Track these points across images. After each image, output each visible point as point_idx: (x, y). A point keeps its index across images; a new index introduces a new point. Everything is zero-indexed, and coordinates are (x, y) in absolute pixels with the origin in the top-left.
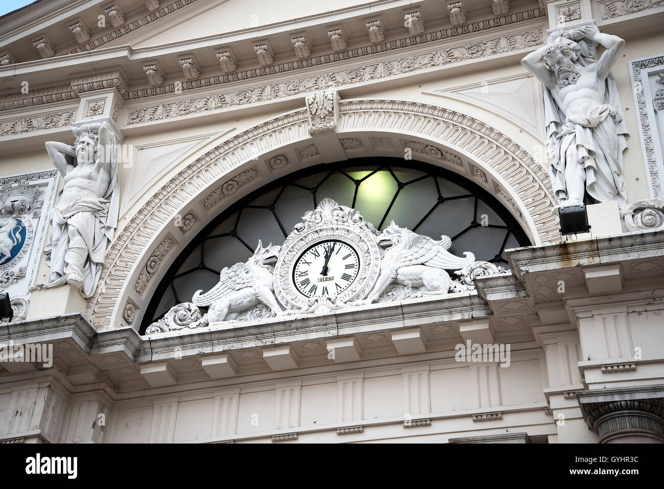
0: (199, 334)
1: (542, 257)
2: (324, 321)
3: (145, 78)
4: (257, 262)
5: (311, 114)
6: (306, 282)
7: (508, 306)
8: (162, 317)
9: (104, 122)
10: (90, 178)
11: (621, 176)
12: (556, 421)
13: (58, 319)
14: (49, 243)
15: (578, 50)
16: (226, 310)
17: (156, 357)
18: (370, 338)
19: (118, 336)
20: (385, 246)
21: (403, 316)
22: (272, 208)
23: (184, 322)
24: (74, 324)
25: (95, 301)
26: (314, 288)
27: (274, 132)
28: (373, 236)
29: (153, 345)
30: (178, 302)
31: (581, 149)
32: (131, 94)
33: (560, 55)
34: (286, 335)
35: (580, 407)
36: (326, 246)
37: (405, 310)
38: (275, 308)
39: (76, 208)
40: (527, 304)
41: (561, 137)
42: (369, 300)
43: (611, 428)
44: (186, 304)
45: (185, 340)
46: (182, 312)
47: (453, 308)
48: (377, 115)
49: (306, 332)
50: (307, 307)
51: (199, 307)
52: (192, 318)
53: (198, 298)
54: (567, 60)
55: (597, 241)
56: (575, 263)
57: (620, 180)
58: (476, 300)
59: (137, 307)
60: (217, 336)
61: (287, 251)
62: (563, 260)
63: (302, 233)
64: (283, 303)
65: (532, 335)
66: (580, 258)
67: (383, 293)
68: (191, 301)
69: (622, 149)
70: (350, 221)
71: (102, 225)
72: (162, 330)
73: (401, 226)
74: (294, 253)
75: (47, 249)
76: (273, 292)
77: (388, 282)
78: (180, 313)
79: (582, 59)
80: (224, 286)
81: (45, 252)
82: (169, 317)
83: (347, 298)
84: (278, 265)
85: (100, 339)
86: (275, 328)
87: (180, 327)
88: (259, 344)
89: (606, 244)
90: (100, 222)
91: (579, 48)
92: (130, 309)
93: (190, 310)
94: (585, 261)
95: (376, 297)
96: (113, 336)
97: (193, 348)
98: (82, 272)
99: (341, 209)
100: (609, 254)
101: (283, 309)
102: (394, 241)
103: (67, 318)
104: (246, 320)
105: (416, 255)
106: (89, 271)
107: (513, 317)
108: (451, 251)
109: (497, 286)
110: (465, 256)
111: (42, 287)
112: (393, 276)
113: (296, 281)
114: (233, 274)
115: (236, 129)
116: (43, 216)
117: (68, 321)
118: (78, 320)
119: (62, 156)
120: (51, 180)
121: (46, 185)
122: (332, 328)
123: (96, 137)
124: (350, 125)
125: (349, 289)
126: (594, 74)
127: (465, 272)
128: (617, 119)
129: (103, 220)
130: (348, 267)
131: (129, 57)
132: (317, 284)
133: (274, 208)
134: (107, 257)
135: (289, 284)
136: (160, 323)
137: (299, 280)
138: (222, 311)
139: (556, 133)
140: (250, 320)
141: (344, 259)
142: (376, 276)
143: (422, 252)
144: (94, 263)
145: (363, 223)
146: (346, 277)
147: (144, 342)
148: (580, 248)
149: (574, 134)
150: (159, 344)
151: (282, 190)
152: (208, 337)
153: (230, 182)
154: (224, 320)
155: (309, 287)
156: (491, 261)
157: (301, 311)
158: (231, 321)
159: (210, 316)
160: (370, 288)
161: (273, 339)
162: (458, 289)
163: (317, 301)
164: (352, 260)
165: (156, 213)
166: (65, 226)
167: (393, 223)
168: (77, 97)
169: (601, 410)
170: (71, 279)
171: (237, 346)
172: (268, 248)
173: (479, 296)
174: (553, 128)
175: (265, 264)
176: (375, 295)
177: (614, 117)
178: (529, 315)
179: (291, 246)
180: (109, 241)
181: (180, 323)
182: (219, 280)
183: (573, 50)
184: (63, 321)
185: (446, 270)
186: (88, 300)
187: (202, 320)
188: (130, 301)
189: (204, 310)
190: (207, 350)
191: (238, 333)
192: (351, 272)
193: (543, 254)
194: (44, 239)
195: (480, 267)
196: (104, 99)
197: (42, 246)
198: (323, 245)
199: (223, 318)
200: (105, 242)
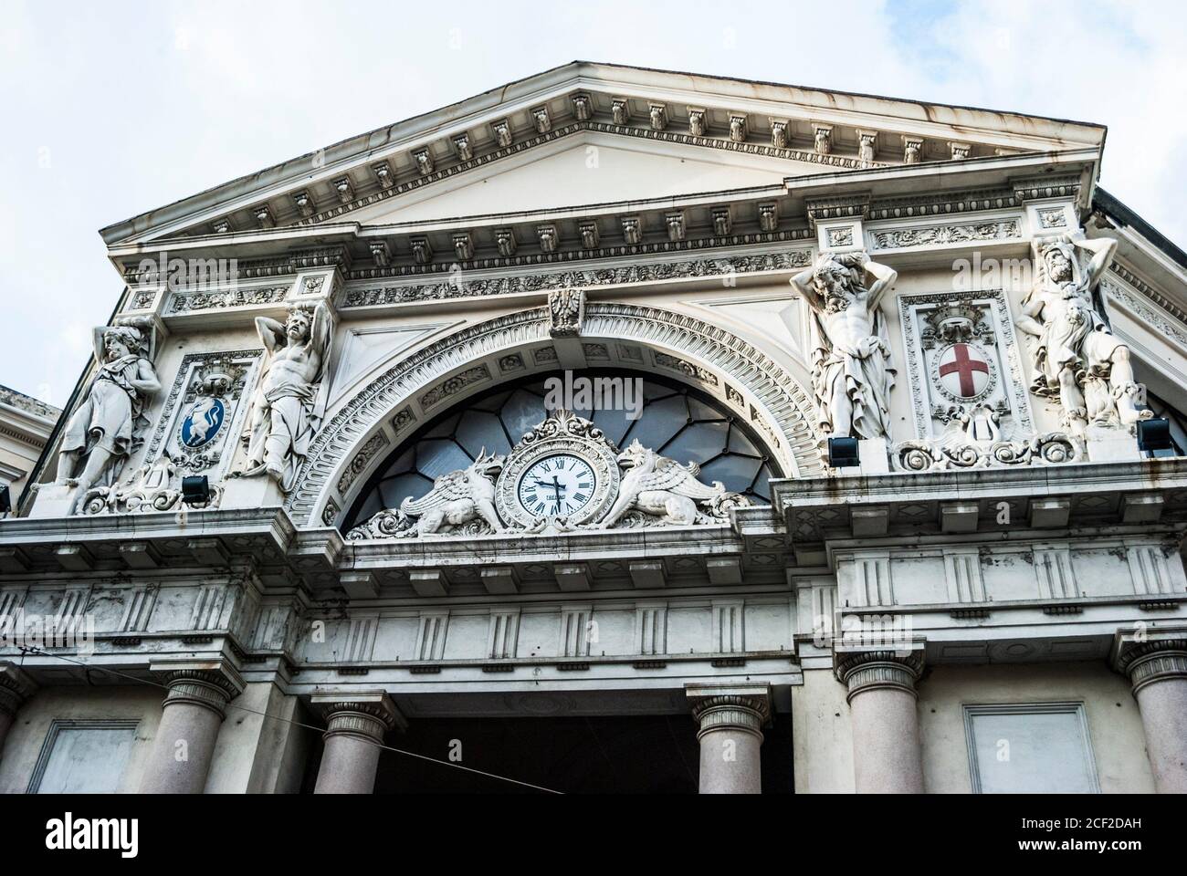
0: (410, 545)
1: (808, 491)
2: (554, 543)
3: (370, 257)
4: (478, 471)
5: (553, 313)
6: (533, 498)
7: (764, 543)
8: (365, 522)
9: (322, 301)
10: (298, 360)
11: (887, 414)
12: (803, 670)
13: (257, 510)
14: (248, 428)
15: (850, 276)
16: (439, 522)
17: (358, 565)
18: (604, 566)
19: (319, 536)
20: (624, 467)
21: (645, 545)
22: (498, 414)
23: (391, 531)
24: (273, 518)
25: (292, 497)
26: (542, 506)
27: (510, 329)
28: (612, 454)
29: (357, 551)
30: (383, 508)
31: (849, 379)
32: (352, 274)
33: (832, 279)
34: (509, 554)
35: (833, 657)
36: (558, 461)
37: (647, 538)
38: (495, 524)
39: (281, 391)
40: (783, 542)
41: (828, 366)
42: (603, 525)
43: (863, 680)
44: (394, 511)
45: (394, 550)
46: (388, 520)
47: (702, 540)
48: (627, 323)
49: (533, 553)
50: (532, 526)
51: (409, 516)
52: (400, 526)
53: (408, 505)
54: (837, 285)
55: (868, 478)
56: (841, 500)
57: (886, 418)
58: (728, 534)
59: (338, 510)
60: (431, 548)
61: (513, 462)
62: (830, 496)
63: (532, 443)
64: (505, 520)
65: (785, 576)
66: (848, 495)
67: (619, 519)
68: (399, 508)
69: (889, 386)
70: (587, 435)
71: (308, 414)
72: (365, 537)
73: (646, 447)
74: (522, 465)
75: (245, 435)
76: (494, 506)
77: (627, 507)
78: (387, 519)
79: (852, 287)
80: (438, 494)
81: (242, 437)
82: (374, 523)
83: (580, 521)
84: (503, 476)
85: (299, 538)
86: (497, 545)
87: (385, 535)
88: (478, 561)
89: (876, 482)
90: (307, 411)
91: (849, 274)
92: (330, 510)
93: (398, 518)
94: (852, 499)
95: (612, 521)
96: (314, 537)
97: (401, 559)
98: (283, 462)
99: (579, 421)
100: (879, 493)
101: (505, 526)
102: (636, 462)
103: (267, 510)
104: (461, 535)
105: (659, 480)
106: (289, 462)
107: (766, 555)
108: (699, 478)
109: (754, 519)
110: (714, 485)
111: (237, 474)
112: (633, 500)
113: (521, 497)
114: (449, 482)
115: (465, 321)
116: (243, 398)
117: (268, 514)
118: (278, 514)
119: (272, 334)
120: (254, 360)
121: (250, 364)
122: (563, 551)
123: (311, 316)
124: (596, 330)
125: (582, 511)
126: (864, 304)
127: (713, 502)
128: (886, 353)
129: (310, 408)
130: (581, 486)
131: (356, 233)
132: (545, 501)
133: (500, 413)
134: (311, 449)
135: (513, 499)
136: (363, 529)
137: (525, 495)
138: (435, 522)
139: (823, 361)
140: (464, 536)
141: (578, 476)
142: (614, 500)
143: (666, 477)
144: (296, 454)
145: (602, 440)
146: (579, 497)
147: (347, 547)
148: (849, 484)
149: (842, 364)
150: (364, 551)
151: (510, 396)
152: (420, 549)
153: (454, 380)
154: (436, 532)
155: (536, 504)
156: (743, 494)
157: (526, 530)
158: (444, 534)
159: (420, 526)
160: (606, 512)
161: (494, 558)
162: (704, 521)
163: (544, 520)
164: (587, 479)
165: (368, 406)
166: (268, 410)
167: (636, 441)
168: (294, 272)
169: (855, 660)
170: (271, 470)
171: (453, 562)
172: (492, 457)
173: (732, 529)
174: (819, 355)
175: (486, 474)
176: (611, 519)
177: (883, 351)
178: (784, 554)
179: (519, 457)
180: (313, 433)
181: (385, 531)
182: (433, 488)
183: (844, 276)
184: (262, 513)
185: (693, 499)
186: (285, 494)
187: (411, 531)
188: (331, 501)
189: (414, 519)
190: (418, 563)
191: (454, 548)
192: (585, 492)
193: (809, 487)
194: (242, 423)
195: (731, 498)
196: (323, 276)
197: (241, 429)
198: (555, 459)
199: (435, 530)
200: (309, 433)
